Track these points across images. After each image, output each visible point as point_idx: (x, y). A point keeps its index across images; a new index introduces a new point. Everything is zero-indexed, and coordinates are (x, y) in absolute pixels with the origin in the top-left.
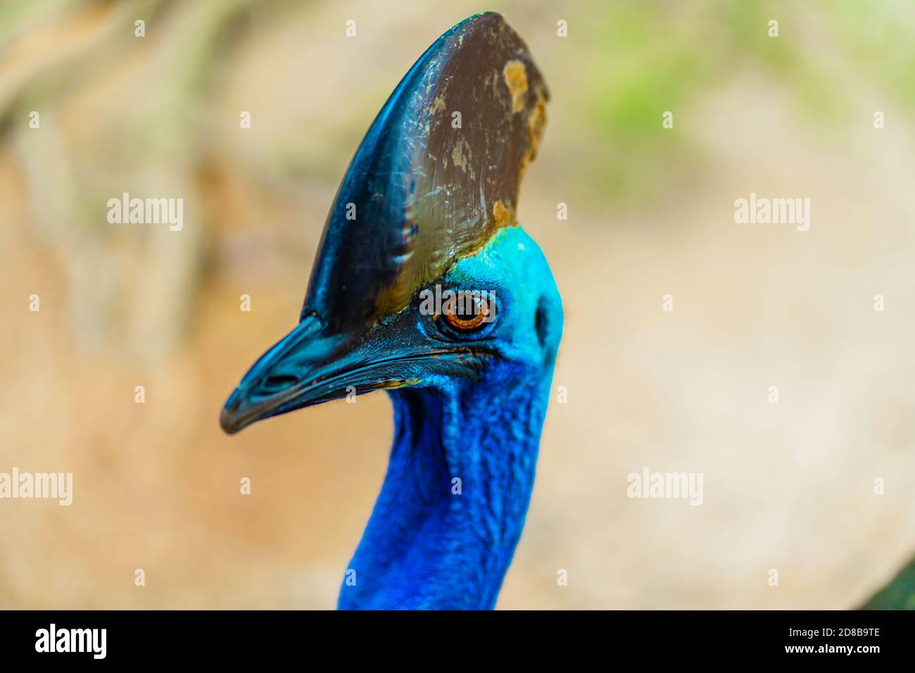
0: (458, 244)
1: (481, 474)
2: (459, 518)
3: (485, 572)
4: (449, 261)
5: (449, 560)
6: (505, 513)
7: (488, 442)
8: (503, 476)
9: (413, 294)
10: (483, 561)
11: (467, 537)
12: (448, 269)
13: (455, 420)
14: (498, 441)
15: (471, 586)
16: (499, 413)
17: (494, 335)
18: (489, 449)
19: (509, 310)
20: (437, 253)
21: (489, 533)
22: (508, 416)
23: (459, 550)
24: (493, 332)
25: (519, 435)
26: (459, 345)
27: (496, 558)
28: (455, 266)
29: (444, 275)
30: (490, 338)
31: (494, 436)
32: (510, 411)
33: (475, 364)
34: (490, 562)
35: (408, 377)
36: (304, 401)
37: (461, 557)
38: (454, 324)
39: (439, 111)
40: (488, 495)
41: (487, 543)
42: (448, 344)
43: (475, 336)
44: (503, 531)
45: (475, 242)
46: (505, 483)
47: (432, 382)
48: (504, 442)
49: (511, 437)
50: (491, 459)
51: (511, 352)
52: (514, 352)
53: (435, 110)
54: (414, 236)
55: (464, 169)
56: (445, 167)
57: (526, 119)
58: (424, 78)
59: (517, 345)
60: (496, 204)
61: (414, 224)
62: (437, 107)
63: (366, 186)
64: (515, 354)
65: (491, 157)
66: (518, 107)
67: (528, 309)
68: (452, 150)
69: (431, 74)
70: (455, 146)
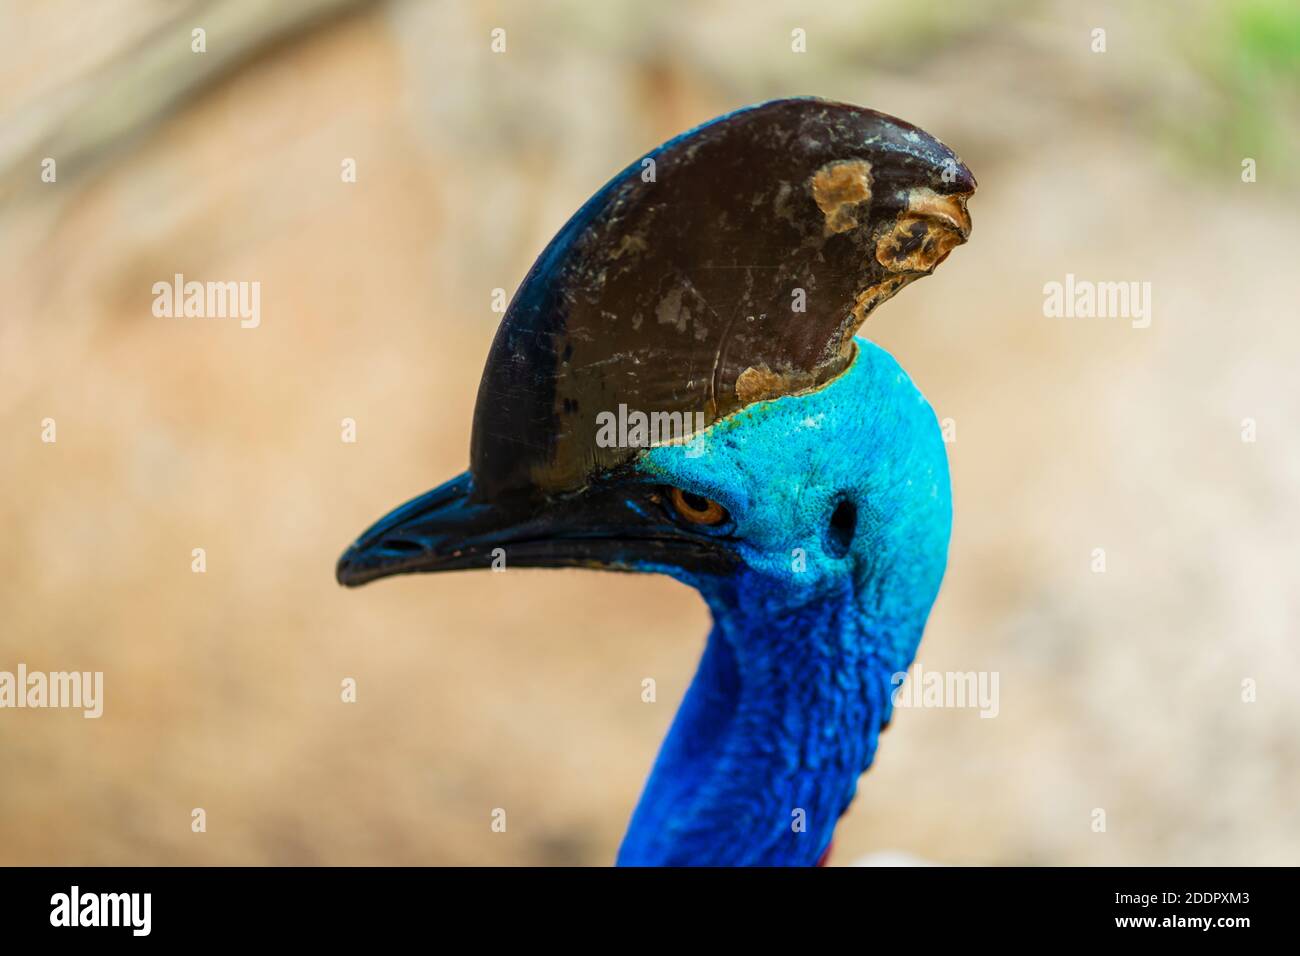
6: (806, 734)
7: (780, 648)
8: (804, 690)
9: (588, 475)
12: (637, 457)
13: (727, 618)
17: (734, 536)
18: (785, 656)
19: (742, 514)
21: (778, 750)
22: (803, 623)
24: (732, 532)
25: (827, 650)
28: (645, 454)
29: (630, 462)
30: (729, 538)
31: (790, 644)
35: (612, 560)
39: (630, 253)
40: (782, 707)
46: (807, 699)
51: (756, 562)
52: (760, 563)
53: (620, 252)
54: (572, 414)
55: (682, 326)
56: (636, 327)
57: (866, 240)
58: (608, 207)
59: (771, 555)
60: (746, 372)
61: (571, 398)
62: (624, 248)
63: (507, 341)
64: (762, 566)
65: (755, 304)
66: (839, 227)
67: (798, 511)
68: (657, 302)
69: (620, 203)
70: (665, 297)
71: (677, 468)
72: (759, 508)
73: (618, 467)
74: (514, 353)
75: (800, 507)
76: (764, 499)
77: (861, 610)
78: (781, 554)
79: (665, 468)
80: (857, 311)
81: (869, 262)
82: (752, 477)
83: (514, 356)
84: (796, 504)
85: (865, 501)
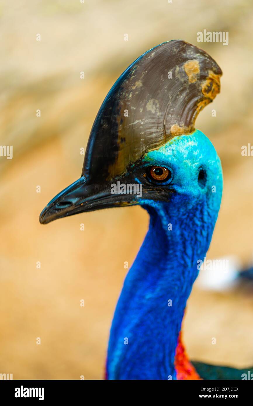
0: (147, 145)
1: (181, 239)
2: (172, 256)
3: (184, 277)
4: (143, 152)
5: (168, 272)
6: (193, 255)
7: (183, 226)
8: (192, 239)
9: (127, 167)
10: (183, 273)
11: (175, 264)
12: (143, 156)
13: (165, 218)
14: (189, 226)
15: (178, 283)
16: (187, 214)
17: (172, 183)
18: (184, 229)
19: (176, 172)
20: (136, 149)
21: (185, 262)
22: (191, 215)
23: (172, 268)
24: (172, 182)
25: (199, 223)
26: (157, 187)
27: (189, 272)
28: (146, 154)
29: (141, 158)
30: (170, 184)
31: (186, 224)
32: (192, 213)
33: (165, 195)
34: (186, 273)
35: (131, 200)
36: (79, 211)
37: (173, 271)
38: (155, 178)
39: (138, 87)
40: (185, 247)
41: (185, 266)
42: (152, 187)
43: (164, 184)
44: (192, 261)
45: (158, 144)
46: (193, 242)
47: (145, 203)
48: (191, 226)
49: (194, 224)
50: (186, 234)
51: (181, 190)
52: (182, 190)
53: (135, 87)
54: (123, 143)
55: (153, 112)
56: (141, 112)
57: (199, 85)
58: (130, 73)
59: (185, 187)
60: (172, 127)
61: (123, 137)
62: (136, 85)
63: (100, 122)
64: (183, 191)
65: (172, 105)
66: (192, 81)
67: (191, 171)
68: (146, 104)
69: (134, 71)
70: (148, 102)
71: (157, 157)
72: (181, 170)
73: (137, 161)
74: (103, 125)
75: (192, 170)
76: (182, 167)
77: (209, 208)
78: (188, 187)
79: (153, 158)
80: (198, 109)
81: (200, 93)
82: (178, 159)
83: (103, 126)
84: (190, 169)
85: (209, 168)
